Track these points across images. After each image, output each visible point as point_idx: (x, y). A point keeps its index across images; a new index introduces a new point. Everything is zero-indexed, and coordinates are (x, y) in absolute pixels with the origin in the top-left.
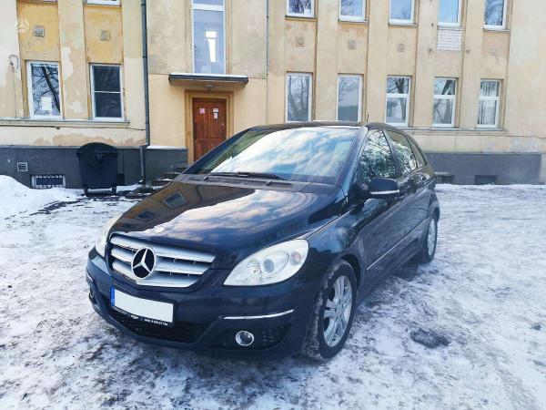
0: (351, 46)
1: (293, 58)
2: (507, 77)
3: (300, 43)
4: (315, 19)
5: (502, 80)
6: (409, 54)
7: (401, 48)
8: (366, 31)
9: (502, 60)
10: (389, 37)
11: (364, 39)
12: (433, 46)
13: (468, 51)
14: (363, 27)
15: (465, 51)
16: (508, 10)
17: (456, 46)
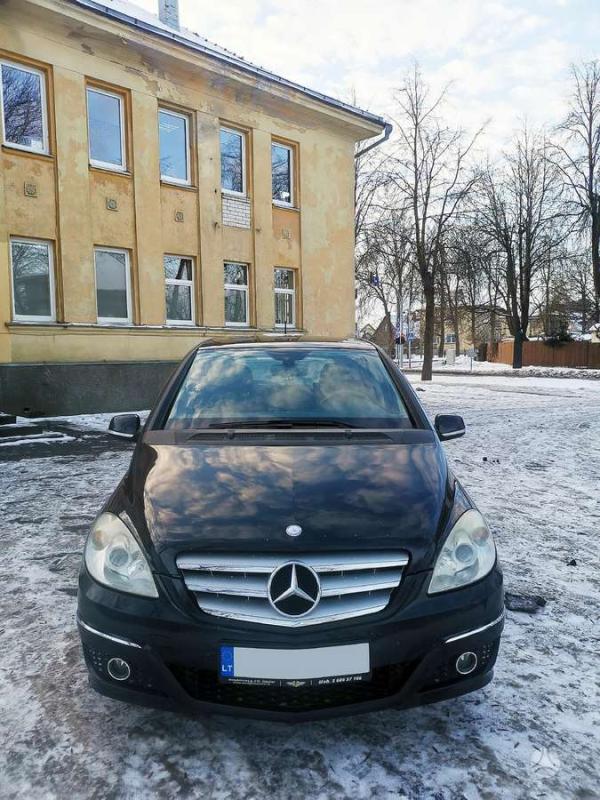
0: (111, 206)
1: (19, 214)
2: (301, 266)
3: (30, 192)
4: (52, 157)
5: (296, 270)
6: (189, 226)
7: (179, 217)
8: (130, 187)
9: (295, 245)
10: (163, 200)
11: (129, 199)
12: (218, 220)
13: (258, 231)
14: (126, 181)
15: (255, 230)
16: (295, 186)
17: (245, 223)
